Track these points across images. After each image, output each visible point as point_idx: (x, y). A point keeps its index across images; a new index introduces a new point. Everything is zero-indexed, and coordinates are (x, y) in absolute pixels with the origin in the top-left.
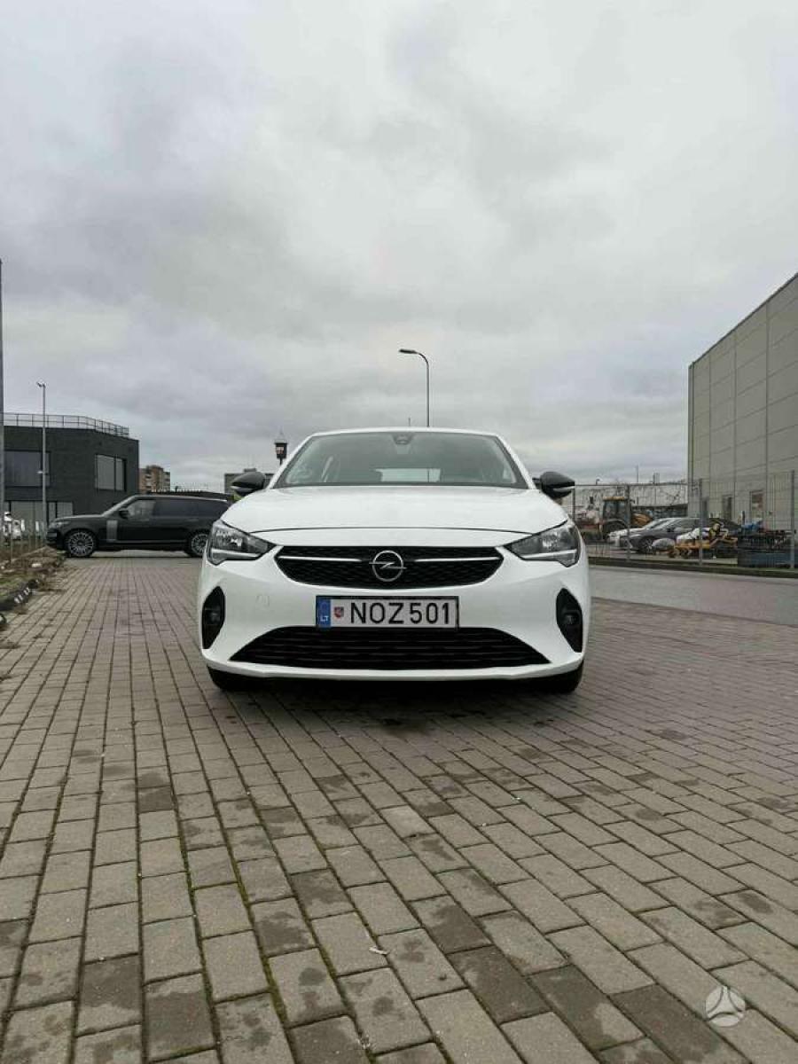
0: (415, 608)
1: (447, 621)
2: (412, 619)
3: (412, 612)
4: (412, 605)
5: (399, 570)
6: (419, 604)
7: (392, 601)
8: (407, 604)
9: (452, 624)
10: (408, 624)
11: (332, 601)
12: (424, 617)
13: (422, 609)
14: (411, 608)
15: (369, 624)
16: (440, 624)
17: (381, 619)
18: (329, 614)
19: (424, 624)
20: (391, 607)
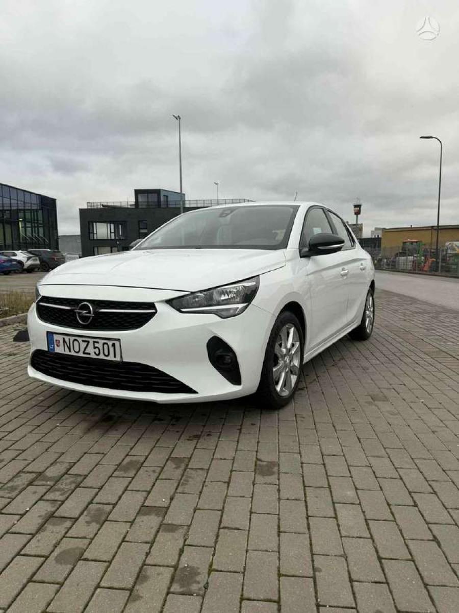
0: (96, 345)
1: (115, 357)
2: (95, 353)
3: (95, 348)
4: (94, 342)
5: (90, 317)
6: (98, 343)
7: (84, 339)
8: (91, 341)
9: (118, 359)
10: (93, 356)
11: (55, 335)
12: (101, 351)
13: (100, 346)
14: (94, 345)
15: (73, 353)
16: (111, 358)
17: (78, 350)
18: (53, 344)
19: (102, 357)
20: (84, 343)
